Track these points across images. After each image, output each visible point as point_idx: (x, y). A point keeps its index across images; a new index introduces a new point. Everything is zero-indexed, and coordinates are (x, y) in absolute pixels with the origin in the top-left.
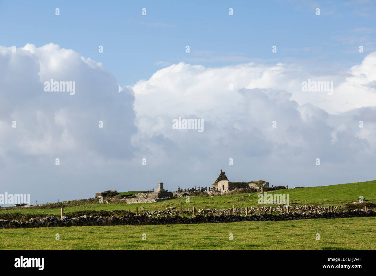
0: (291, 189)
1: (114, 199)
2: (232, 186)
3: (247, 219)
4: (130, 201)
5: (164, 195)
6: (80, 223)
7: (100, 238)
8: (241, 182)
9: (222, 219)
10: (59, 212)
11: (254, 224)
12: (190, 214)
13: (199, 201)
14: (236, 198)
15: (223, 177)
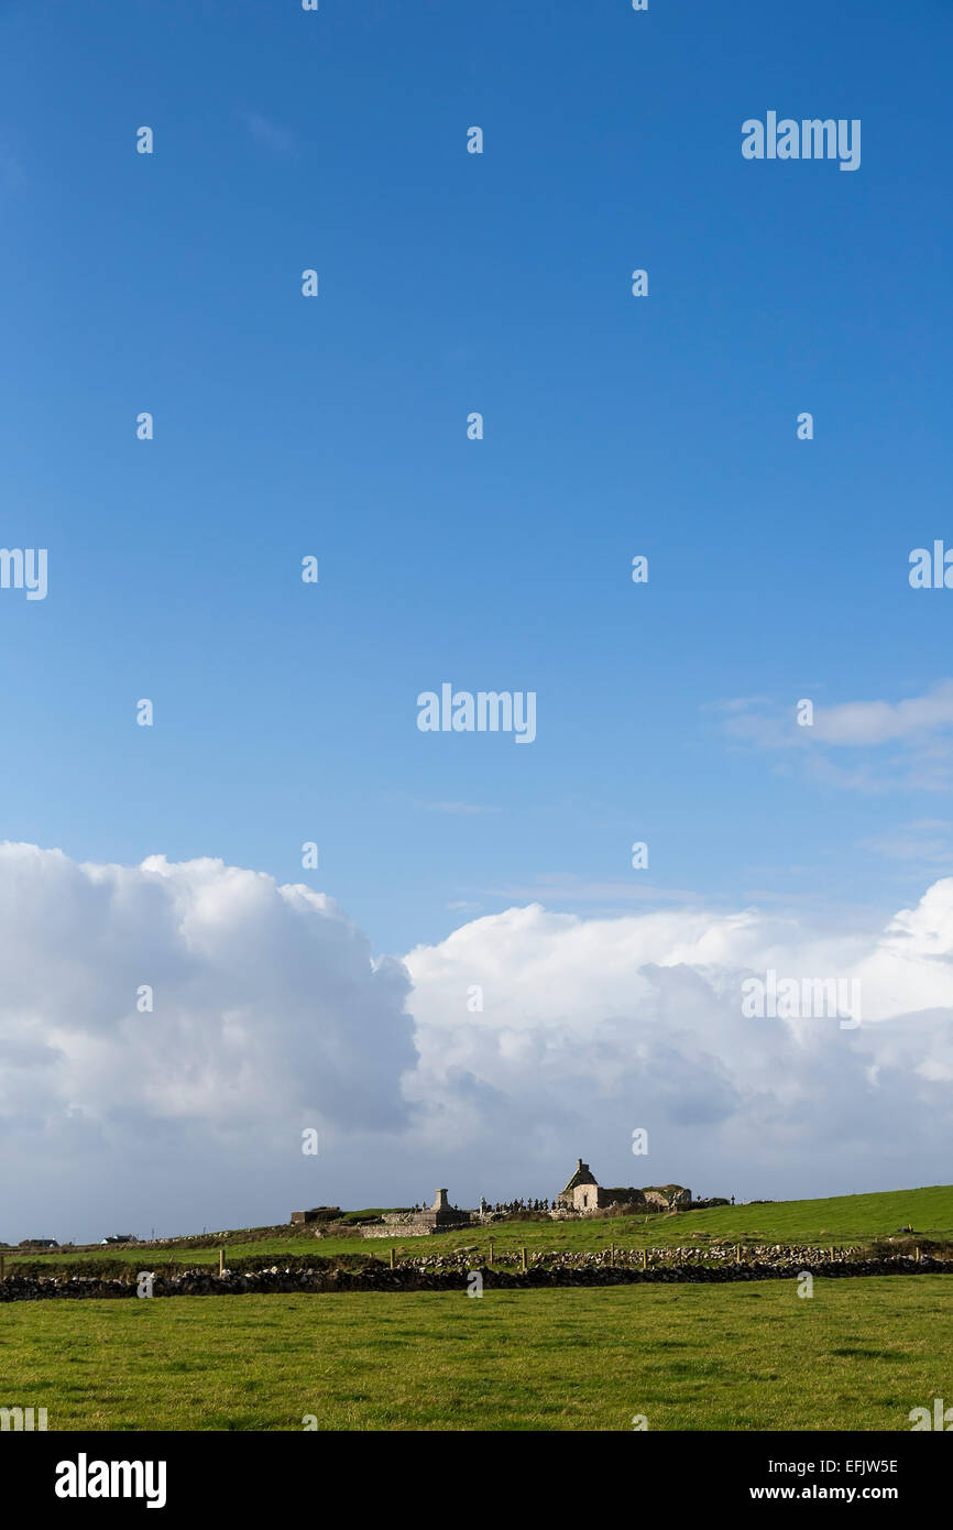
0: (742, 1206)
1: (333, 1226)
2: (605, 1197)
3: (647, 1277)
4: (371, 1233)
5: (451, 1218)
6: (264, 1286)
7: (316, 1323)
8: (627, 1187)
9: (589, 1277)
10: (215, 1257)
11: (665, 1291)
12: (511, 1264)
13: (532, 1232)
14: (614, 1225)
15: (584, 1176)
